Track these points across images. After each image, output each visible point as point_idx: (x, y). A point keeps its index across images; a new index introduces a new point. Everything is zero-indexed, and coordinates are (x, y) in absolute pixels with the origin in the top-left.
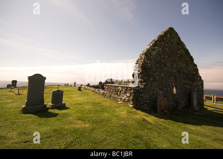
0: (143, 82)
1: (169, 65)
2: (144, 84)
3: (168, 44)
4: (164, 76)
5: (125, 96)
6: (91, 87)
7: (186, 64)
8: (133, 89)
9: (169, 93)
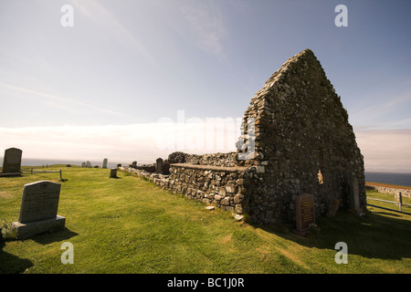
0: (264, 160)
1: (309, 123)
2: (265, 163)
3: (306, 82)
4: (301, 147)
5: (222, 193)
6: (140, 168)
7: (336, 124)
8: (244, 177)
9: (311, 182)
